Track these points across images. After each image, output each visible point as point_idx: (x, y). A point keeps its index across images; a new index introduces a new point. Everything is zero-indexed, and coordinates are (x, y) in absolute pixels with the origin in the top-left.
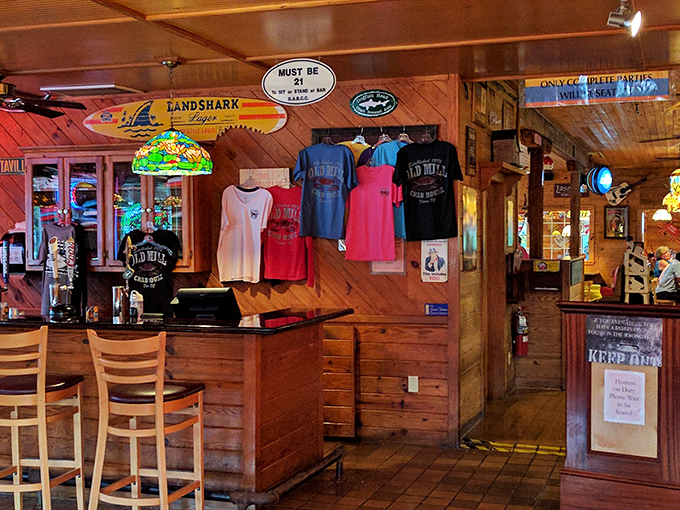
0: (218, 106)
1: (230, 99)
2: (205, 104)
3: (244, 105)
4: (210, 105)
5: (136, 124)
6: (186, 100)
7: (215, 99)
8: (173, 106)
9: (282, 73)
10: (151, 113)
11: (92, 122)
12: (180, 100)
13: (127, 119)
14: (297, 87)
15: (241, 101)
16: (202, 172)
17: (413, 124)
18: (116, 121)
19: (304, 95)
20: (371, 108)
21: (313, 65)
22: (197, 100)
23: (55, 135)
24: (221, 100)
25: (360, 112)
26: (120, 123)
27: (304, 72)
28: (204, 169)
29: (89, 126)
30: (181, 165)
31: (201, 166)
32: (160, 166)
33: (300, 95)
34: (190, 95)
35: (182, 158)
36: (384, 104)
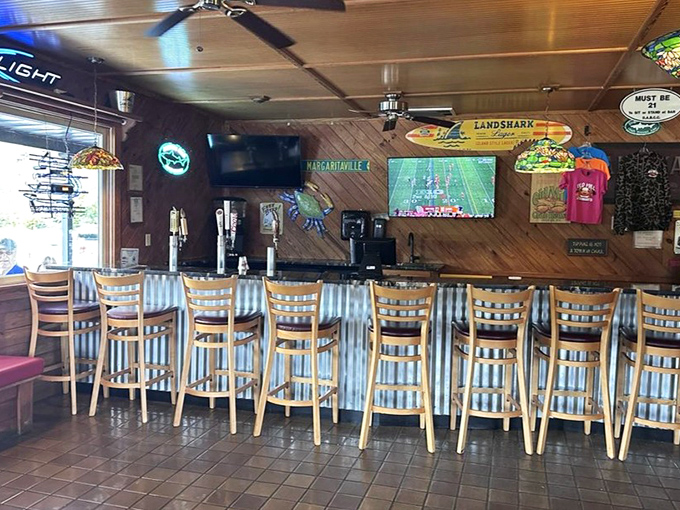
0: (517, 125)
1: (526, 121)
2: (506, 124)
3: (538, 125)
4: (510, 125)
5: (448, 138)
6: (490, 121)
7: (515, 121)
8: (479, 125)
9: (638, 99)
10: (461, 130)
11: (412, 136)
12: (486, 121)
13: (442, 134)
14: (650, 109)
15: (535, 122)
16: (567, 170)
17: (672, 141)
18: (432, 135)
19: (656, 115)
20: (640, 129)
21: (665, 94)
22: (500, 121)
23: (382, 144)
24: (519, 121)
25: (632, 132)
26: (436, 137)
27: (658, 98)
28: (569, 167)
29: (410, 139)
30: (553, 164)
31: (567, 164)
32: (536, 165)
33: (653, 115)
34: (493, 117)
35: (553, 158)
36: (651, 126)
